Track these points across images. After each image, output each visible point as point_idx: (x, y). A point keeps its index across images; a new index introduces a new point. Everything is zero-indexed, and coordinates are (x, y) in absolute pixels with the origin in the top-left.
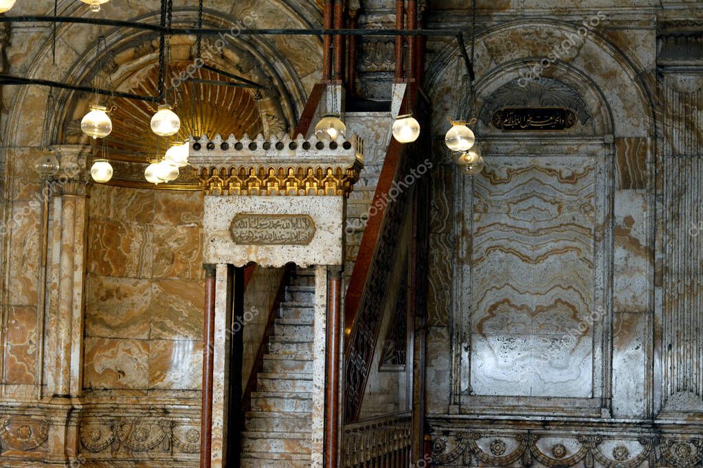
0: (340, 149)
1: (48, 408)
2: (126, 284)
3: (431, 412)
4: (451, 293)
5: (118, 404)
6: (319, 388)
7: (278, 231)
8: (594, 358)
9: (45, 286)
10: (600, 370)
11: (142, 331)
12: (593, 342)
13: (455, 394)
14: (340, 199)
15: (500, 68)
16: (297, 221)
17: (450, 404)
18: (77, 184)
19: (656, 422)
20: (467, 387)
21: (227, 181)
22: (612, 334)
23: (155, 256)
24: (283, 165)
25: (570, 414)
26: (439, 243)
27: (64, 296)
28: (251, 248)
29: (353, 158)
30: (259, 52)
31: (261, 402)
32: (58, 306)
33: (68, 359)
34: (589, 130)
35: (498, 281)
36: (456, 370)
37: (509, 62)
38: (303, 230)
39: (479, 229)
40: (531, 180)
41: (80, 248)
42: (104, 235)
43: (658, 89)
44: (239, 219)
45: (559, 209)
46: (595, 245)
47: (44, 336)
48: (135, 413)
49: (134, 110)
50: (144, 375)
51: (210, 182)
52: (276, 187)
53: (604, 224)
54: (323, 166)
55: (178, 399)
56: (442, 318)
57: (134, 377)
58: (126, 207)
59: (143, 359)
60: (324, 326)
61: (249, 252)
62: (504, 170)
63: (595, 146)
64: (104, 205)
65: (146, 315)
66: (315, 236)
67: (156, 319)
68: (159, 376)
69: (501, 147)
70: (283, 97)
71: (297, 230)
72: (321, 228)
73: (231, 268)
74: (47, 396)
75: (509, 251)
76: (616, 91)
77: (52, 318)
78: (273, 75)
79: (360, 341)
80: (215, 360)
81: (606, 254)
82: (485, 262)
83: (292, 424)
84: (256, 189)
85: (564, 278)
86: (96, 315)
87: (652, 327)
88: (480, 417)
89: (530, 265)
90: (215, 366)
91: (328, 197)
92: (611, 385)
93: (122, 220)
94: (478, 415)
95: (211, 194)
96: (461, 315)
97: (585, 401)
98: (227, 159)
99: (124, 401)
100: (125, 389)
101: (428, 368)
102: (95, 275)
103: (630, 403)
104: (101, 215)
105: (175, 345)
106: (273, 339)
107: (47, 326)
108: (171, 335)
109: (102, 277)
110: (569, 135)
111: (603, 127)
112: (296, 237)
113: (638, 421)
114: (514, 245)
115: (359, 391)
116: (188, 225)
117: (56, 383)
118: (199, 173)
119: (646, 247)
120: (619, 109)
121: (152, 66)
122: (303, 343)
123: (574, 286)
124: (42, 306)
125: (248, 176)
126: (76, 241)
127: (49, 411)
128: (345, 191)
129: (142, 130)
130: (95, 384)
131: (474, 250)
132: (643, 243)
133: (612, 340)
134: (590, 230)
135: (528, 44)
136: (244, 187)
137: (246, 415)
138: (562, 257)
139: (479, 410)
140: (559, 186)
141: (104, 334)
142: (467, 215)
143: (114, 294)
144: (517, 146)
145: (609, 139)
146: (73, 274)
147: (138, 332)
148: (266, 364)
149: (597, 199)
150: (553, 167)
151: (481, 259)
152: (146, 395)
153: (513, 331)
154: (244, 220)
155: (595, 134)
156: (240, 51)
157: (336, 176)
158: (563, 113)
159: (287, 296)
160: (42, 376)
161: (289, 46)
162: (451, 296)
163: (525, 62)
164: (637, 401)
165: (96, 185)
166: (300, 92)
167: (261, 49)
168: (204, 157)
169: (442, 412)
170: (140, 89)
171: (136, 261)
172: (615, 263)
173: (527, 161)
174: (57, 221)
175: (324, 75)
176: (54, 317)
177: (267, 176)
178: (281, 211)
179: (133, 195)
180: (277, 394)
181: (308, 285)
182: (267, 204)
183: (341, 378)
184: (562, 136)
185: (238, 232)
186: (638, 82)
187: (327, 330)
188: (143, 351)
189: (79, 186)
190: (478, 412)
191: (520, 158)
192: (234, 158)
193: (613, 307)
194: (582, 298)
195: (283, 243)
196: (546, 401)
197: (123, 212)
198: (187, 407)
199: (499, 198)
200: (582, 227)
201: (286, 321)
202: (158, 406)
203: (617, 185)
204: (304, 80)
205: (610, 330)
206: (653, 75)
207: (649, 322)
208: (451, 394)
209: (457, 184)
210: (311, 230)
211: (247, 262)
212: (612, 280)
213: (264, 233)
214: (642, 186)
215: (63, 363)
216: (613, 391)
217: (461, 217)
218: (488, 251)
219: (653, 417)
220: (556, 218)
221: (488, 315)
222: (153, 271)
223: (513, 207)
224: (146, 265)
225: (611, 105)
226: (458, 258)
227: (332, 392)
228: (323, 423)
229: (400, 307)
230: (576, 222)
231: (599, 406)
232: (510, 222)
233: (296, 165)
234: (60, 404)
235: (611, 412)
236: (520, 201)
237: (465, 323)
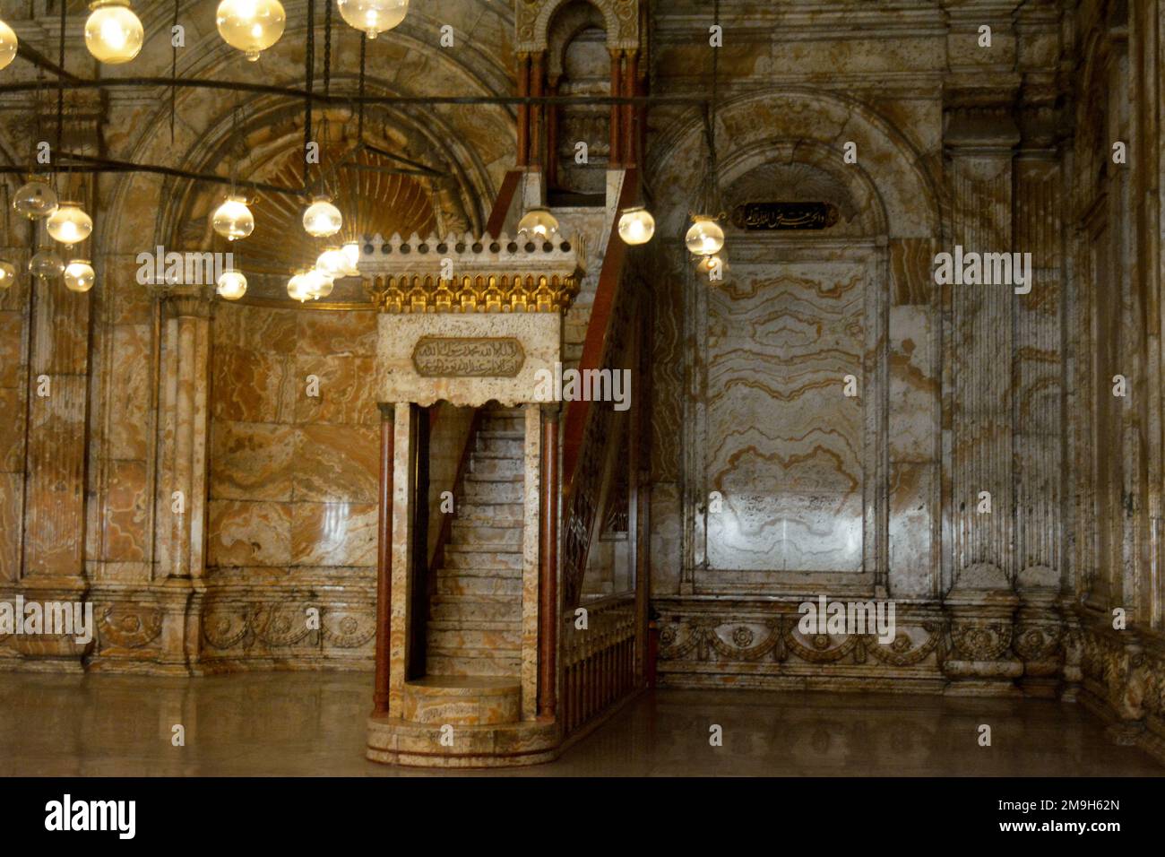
0: (557, 251)
1: (163, 593)
2: (261, 431)
3: (656, 592)
4: (681, 439)
5: (252, 586)
6: (531, 563)
7: (477, 360)
8: (865, 522)
9: (157, 435)
10: (873, 537)
11: (283, 491)
12: (864, 501)
13: (687, 568)
14: (557, 317)
15: (742, 150)
16: (501, 345)
17: (681, 581)
18: (197, 302)
19: (946, 602)
20: (702, 560)
21: (408, 295)
22: (888, 490)
23: (298, 395)
24: (481, 273)
25: (835, 594)
26: (665, 376)
27: (182, 447)
28: (439, 382)
29: (573, 263)
30: (432, 132)
31: (450, 583)
32: (174, 460)
33: (188, 528)
34: (857, 230)
35: (741, 424)
36: (690, 539)
37: (753, 143)
38: (509, 358)
39: (716, 357)
40: (782, 293)
41: (202, 385)
42: (233, 367)
43: (944, 177)
44: (424, 344)
45: (819, 331)
46: (865, 378)
47: (155, 500)
48: (273, 597)
49: (271, 206)
50: (286, 549)
51: (386, 296)
52: (473, 302)
53: (877, 349)
54: (535, 274)
55: (330, 578)
56: (670, 472)
57: (272, 551)
58: (260, 332)
59: (283, 526)
60: (537, 482)
61: (438, 386)
62: (748, 282)
63: (864, 249)
64: (232, 330)
65: (289, 469)
66: (525, 365)
67: (301, 475)
68: (305, 549)
69: (744, 252)
70: (464, 189)
71: (502, 358)
72: (532, 354)
73: (414, 407)
74: (160, 576)
75: (755, 384)
76: (890, 179)
77: (166, 475)
78: (450, 161)
79: (580, 502)
80: (394, 529)
81: (879, 388)
82: (725, 399)
83: (492, 611)
84: (446, 305)
85: (826, 418)
86: (222, 471)
87: (939, 481)
88: (721, 598)
89: (783, 403)
90: (394, 536)
91: (540, 315)
92: (887, 555)
93: (255, 349)
94: (718, 595)
95: (388, 311)
96: (694, 467)
97: (854, 576)
98: (409, 265)
99: (262, 582)
100: (260, 566)
101: (653, 536)
102: (222, 420)
103: (912, 579)
104: (228, 342)
105: (326, 509)
106: (464, 500)
107: (159, 486)
108: (319, 496)
109: (231, 423)
110: (831, 236)
111: (874, 225)
112: (499, 367)
113: (923, 601)
114: (762, 377)
115: (580, 567)
116: (341, 355)
117: (173, 559)
118: (372, 284)
119: (931, 379)
120: (895, 202)
121: (293, 150)
122: (501, 505)
123: (838, 429)
124: (153, 460)
125: (436, 287)
126: (197, 375)
127: (164, 596)
128: (563, 307)
129: (280, 233)
130: (223, 560)
131: (711, 383)
132: (927, 373)
133: (888, 498)
134: (859, 357)
135: (777, 120)
136: (431, 302)
137: (432, 600)
138: (824, 392)
139: (719, 589)
140: (817, 301)
141: (233, 496)
142: (701, 339)
143: (247, 443)
144: (765, 251)
145: (883, 240)
146: (193, 419)
147: (276, 493)
148: (455, 533)
149: (866, 318)
150: (809, 277)
151: (719, 396)
152: (288, 573)
153: (760, 486)
154: (431, 345)
155: (864, 235)
156: (407, 130)
157: (552, 287)
158: (822, 208)
159: (479, 444)
160: (154, 550)
161: (471, 124)
162: (681, 443)
163: (774, 143)
164: (921, 576)
165: (222, 303)
166: (485, 182)
167: (434, 128)
168: (379, 263)
169: (670, 591)
170: (278, 179)
171: (274, 401)
172: (891, 399)
173: (776, 270)
174: (172, 351)
175: (518, 160)
176: (169, 475)
177: (461, 287)
178: (479, 332)
179: (269, 315)
180: (472, 572)
181: (505, 430)
182: (460, 323)
183: (559, 551)
184: (822, 237)
185: (423, 360)
186: (919, 168)
187: (542, 489)
188: (285, 517)
189: (200, 305)
190: (717, 591)
191: (768, 266)
192: (418, 264)
193: (888, 456)
194: (848, 444)
195: (483, 375)
196: (805, 577)
197: (257, 338)
198: (341, 589)
199: (742, 317)
200: (848, 354)
201: (480, 477)
202: (304, 588)
203: (892, 300)
204: (491, 167)
205: (885, 485)
206: (938, 158)
207: (935, 474)
208: (682, 569)
209: (687, 300)
210: (518, 358)
211: (435, 400)
212: (887, 421)
213: (458, 362)
214: (924, 301)
215: (181, 533)
216: (890, 563)
217: (693, 341)
218: (728, 385)
219: (942, 596)
220: (815, 342)
221: (728, 466)
222: (296, 413)
223: (760, 329)
224: (286, 407)
225: (885, 198)
226: (690, 393)
227: (548, 569)
228: (536, 609)
229: (622, 457)
230: (840, 347)
231: (872, 582)
232: (757, 348)
233: (498, 273)
234: (178, 587)
235: (888, 590)
236: (769, 320)
237: (699, 477)
